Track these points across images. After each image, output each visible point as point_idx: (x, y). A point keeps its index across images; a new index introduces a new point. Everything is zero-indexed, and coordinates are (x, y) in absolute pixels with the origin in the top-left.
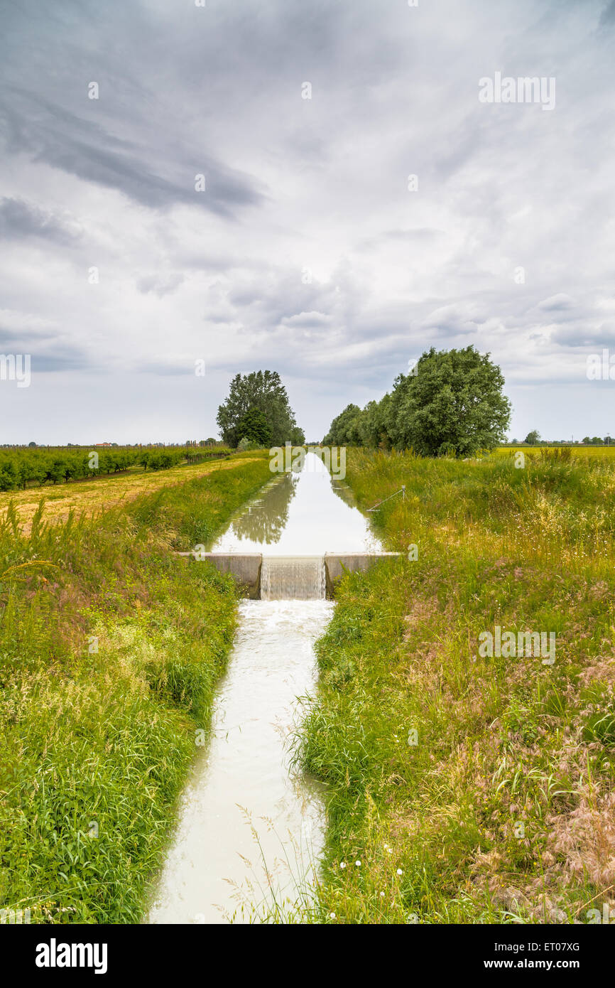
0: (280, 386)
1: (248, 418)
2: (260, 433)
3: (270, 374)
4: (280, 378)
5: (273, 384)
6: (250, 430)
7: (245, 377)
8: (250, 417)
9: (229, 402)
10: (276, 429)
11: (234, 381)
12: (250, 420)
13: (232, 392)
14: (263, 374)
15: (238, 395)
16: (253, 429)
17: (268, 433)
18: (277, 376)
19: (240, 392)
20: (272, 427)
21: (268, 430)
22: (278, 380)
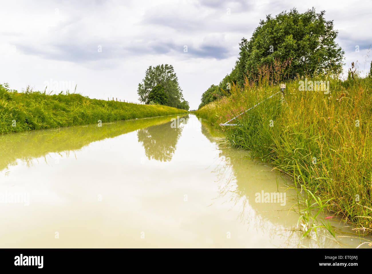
0: (174, 73)
1: (154, 91)
2: (161, 99)
3: (168, 66)
4: (173, 68)
5: (170, 72)
6: (155, 97)
7: (154, 68)
8: (156, 90)
9: (145, 81)
10: (171, 97)
11: (148, 70)
12: (156, 91)
13: (147, 76)
14: (164, 66)
15: (149, 78)
16: (157, 96)
17: (165, 99)
18: (172, 68)
19: (151, 76)
20: (167, 96)
21: (166, 97)
22: (173, 70)
